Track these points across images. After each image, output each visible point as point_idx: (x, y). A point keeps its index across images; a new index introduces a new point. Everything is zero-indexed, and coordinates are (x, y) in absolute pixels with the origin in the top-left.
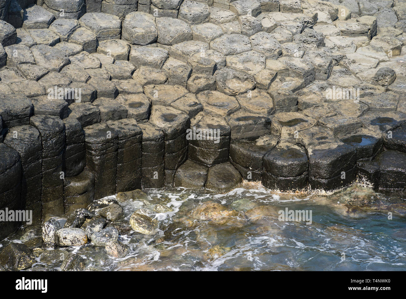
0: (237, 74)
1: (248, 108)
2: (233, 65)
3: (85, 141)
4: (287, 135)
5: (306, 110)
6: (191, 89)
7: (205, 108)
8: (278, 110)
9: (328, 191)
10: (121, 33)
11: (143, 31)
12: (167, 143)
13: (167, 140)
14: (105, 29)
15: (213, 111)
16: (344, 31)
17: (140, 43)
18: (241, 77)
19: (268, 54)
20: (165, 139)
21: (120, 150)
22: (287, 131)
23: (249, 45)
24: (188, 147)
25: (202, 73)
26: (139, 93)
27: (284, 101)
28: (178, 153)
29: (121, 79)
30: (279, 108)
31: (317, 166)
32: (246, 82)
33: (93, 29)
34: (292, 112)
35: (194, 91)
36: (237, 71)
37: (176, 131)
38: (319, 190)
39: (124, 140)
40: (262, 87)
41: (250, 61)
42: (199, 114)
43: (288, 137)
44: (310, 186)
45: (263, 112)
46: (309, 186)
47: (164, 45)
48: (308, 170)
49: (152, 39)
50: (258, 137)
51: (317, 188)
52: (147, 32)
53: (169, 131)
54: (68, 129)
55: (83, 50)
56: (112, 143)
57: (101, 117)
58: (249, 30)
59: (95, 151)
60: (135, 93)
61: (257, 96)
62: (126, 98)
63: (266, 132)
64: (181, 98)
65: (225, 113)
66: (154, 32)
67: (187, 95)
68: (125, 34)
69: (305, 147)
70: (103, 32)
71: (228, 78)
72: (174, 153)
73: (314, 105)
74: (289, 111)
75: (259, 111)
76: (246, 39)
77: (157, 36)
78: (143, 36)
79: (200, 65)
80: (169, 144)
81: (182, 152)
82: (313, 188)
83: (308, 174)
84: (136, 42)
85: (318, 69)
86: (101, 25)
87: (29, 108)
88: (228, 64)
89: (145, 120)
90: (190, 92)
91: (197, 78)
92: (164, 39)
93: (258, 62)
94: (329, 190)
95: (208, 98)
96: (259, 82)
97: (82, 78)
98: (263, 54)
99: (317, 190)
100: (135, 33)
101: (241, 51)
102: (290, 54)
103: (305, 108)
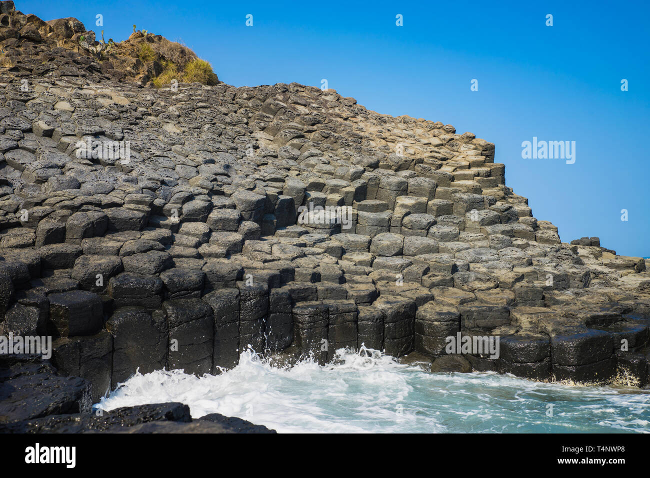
0: (479, 276)
1: (485, 300)
2: (476, 269)
3: (292, 312)
4: (528, 323)
5: (554, 306)
6: (425, 283)
7: (437, 298)
8: (520, 303)
9: (578, 383)
10: (369, 248)
11: (389, 243)
12: (387, 326)
13: (386, 323)
14: (353, 242)
15: (445, 300)
16: (608, 264)
17: (385, 254)
18: (483, 278)
19: (515, 262)
20: (385, 321)
21: (330, 327)
22: (528, 318)
23: (497, 256)
24: (414, 337)
25: (440, 271)
26: (367, 283)
27: (526, 292)
28: (400, 339)
29: (355, 275)
30: (521, 301)
31: (562, 349)
32: (488, 282)
33: (342, 242)
34: (538, 306)
35: (428, 286)
36: (480, 274)
37: (398, 313)
38: (566, 381)
39: (335, 316)
40: (506, 286)
41: (496, 268)
42: (428, 303)
43: (530, 326)
44: (555, 377)
45: (502, 303)
46: (553, 377)
47: (409, 257)
48: (550, 356)
49: (397, 250)
50: (495, 327)
51: (564, 379)
52: (392, 244)
53: (390, 311)
54: (273, 295)
55: (325, 252)
56: (322, 316)
57: (317, 295)
58: (497, 244)
59: (302, 324)
60: (363, 283)
61: (498, 293)
62: (353, 286)
63: (504, 322)
64: (412, 290)
65: (457, 302)
66: (399, 244)
67: (420, 288)
68: (372, 248)
69: (548, 335)
70: (350, 244)
71: (470, 280)
72: (395, 339)
73: (565, 302)
74: (534, 306)
75: (498, 302)
76: (494, 251)
77: (402, 247)
78: (388, 247)
79: (438, 264)
80: (389, 327)
81: (406, 340)
82: (558, 380)
83: (551, 361)
84: (381, 253)
85: (571, 276)
86: (350, 239)
87: (236, 271)
88: (471, 268)
89: (366, 304)
90: (424, 286)
91: (434, 276)
92: (408, 250)
93: (504, 267)
94: (579, 380)
95: (443, 292)
96: (502, 281)
97: (310, 265)
98: (510, 262)
99: (564, 381)
100: (381, 245)
101: (487, 260)
102: (540, 264)
103: (554, 304)
